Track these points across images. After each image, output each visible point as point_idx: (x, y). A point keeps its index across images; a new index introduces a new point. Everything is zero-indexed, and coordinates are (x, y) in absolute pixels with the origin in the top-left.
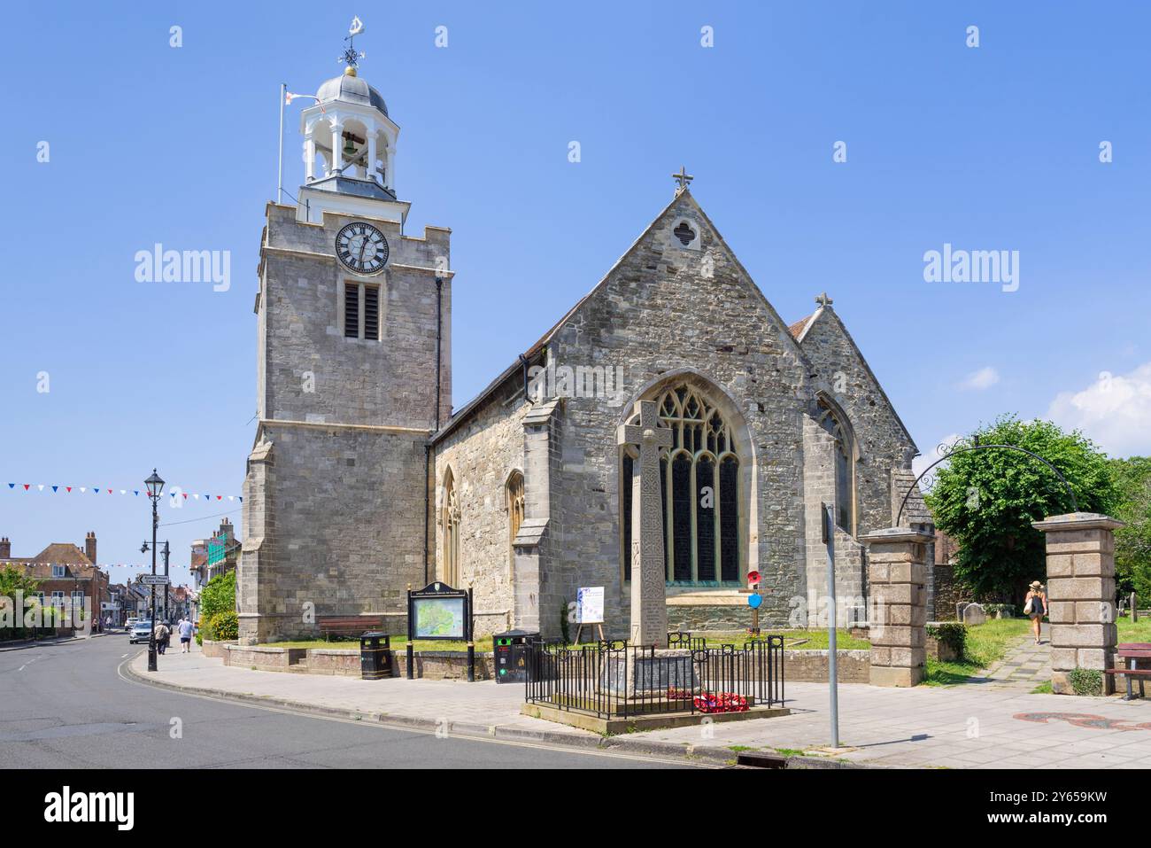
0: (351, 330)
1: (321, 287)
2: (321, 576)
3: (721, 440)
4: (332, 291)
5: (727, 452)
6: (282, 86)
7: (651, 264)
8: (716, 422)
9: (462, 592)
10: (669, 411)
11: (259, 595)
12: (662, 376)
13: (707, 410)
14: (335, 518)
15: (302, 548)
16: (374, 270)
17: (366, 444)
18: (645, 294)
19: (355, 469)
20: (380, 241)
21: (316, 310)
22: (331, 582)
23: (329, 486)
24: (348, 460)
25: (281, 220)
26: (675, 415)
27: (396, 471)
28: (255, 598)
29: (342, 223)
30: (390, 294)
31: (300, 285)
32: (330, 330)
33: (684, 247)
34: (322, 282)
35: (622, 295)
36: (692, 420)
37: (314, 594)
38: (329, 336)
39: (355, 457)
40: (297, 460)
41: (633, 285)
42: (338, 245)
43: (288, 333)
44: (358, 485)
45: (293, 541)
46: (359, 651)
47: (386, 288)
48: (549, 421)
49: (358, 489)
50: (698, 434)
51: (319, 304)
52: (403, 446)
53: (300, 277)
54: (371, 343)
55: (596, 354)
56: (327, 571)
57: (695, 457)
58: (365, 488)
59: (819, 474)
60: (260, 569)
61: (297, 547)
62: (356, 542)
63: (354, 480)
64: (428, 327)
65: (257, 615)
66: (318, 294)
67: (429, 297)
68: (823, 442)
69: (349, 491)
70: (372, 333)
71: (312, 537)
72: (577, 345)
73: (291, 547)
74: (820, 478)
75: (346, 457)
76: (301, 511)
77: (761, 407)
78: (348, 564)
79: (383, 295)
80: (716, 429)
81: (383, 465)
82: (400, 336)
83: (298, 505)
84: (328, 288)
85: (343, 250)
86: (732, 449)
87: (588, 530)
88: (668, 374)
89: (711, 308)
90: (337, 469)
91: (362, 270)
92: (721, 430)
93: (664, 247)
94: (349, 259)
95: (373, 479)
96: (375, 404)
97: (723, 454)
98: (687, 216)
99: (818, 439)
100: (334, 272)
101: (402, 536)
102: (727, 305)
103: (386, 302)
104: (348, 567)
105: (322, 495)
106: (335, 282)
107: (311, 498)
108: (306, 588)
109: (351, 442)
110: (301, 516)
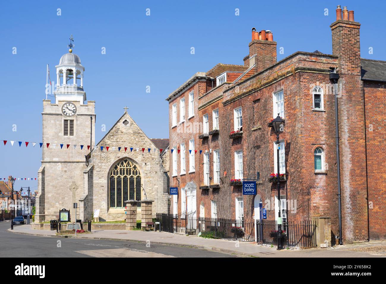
0: (66, 133)
1: (57, 122)
2: (57, 204)
3: (136, 172)
4: (60, 123)
5: (138, 175)
6: (48, 65)
7: (116, 131)
8: (135, 167)
9: (68, 211)
10: (122, 166)
11: (40, 209)
12: (119, 158)
13: (133, 165)
14: (61, 187)
15: (52, 196)
16: (72, 116)
17: (70, 166)
18: (115, 139)
19: (67, 173)
20: (74, 107)
21: (56, 129)
22: (60, 205)
23: (60, 178)
24: (65, 171)
25: (47, 104)
26: (124, 167)
27: (78, 173)
28: (39, 210)
29: (64, 103)
30: (77, 122)
31: (52, 122)
32: (60, 134)
33: (125, 126)
34: (58, 121)
35: (109, 140)
36: (128, 167)
37: (55, 209)
38: (60, 136)
39: (67, 170)
40: (51, 171)
41: (112, 137)
42: (62, 110)
43: (48, 136)
44: (67, 178)
45: (49, 194)
46: (50, 224)
47: (76, 121)
48: (88, 172)
49: (68, 179)
50: (130, 171)
51: (57, 127)
52: (80, 166)
53: (51, 120)
54: (72, 137)
55: (102, 154)
56: (59, 202)
57: (129, 177)
58: (69, 179)
59: (161, 180)
60: (40, 202)
61: (51, 196)
62: (67, 194)
63: (66, 176)
64: (88, 131)
65: (39, 215)
66: (57, 124)
67: (88, 122)
68: (161, 172)
69: (65, 179)
70: (72, 134)
71: (54, 193)
72: (97, 153)
73: (49, 196)
74: (161, 181)
75: (64, 170)
76: (52, 186)
77: (146, 164)
78: (64, 200)
79: (75, 122)
80: (135, 169)
81: (75, 172)
82: (80, 134)
83: (51, 184)
84: (59, 122)
85: (64, 111)
86: (139, 174)
87: (100, 196)
88: (120, 158)
89: (132, 140)
90: (62, 173)
91: (69, 116)
92: (136, 170)
93: (120, 127)
94: (65, 113)
95: (72, 176)
96: (72, 154)
97: (137, 176)
98: (127, 118)
99: (160, 171)
100: (61, 118)
101: (80, 192)
102: (137, 139)
103: (76, 125)
104: (64, 201)
105: (58, 181)
106: (62, 121)
107: (54, 182)
108: (53, 207)
109: (66, 165)
110: (51, 187)
